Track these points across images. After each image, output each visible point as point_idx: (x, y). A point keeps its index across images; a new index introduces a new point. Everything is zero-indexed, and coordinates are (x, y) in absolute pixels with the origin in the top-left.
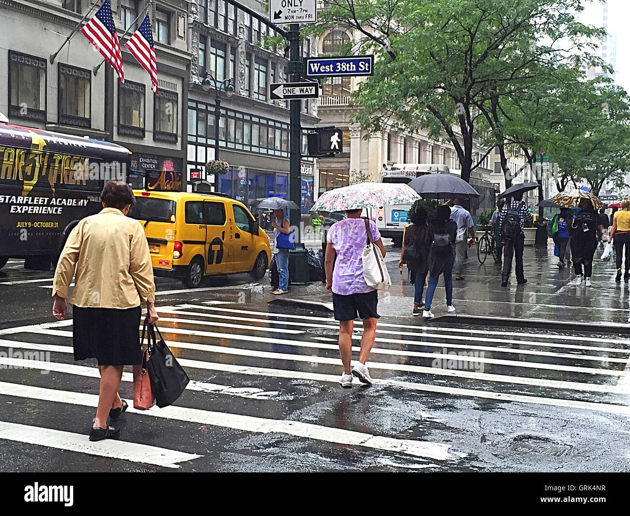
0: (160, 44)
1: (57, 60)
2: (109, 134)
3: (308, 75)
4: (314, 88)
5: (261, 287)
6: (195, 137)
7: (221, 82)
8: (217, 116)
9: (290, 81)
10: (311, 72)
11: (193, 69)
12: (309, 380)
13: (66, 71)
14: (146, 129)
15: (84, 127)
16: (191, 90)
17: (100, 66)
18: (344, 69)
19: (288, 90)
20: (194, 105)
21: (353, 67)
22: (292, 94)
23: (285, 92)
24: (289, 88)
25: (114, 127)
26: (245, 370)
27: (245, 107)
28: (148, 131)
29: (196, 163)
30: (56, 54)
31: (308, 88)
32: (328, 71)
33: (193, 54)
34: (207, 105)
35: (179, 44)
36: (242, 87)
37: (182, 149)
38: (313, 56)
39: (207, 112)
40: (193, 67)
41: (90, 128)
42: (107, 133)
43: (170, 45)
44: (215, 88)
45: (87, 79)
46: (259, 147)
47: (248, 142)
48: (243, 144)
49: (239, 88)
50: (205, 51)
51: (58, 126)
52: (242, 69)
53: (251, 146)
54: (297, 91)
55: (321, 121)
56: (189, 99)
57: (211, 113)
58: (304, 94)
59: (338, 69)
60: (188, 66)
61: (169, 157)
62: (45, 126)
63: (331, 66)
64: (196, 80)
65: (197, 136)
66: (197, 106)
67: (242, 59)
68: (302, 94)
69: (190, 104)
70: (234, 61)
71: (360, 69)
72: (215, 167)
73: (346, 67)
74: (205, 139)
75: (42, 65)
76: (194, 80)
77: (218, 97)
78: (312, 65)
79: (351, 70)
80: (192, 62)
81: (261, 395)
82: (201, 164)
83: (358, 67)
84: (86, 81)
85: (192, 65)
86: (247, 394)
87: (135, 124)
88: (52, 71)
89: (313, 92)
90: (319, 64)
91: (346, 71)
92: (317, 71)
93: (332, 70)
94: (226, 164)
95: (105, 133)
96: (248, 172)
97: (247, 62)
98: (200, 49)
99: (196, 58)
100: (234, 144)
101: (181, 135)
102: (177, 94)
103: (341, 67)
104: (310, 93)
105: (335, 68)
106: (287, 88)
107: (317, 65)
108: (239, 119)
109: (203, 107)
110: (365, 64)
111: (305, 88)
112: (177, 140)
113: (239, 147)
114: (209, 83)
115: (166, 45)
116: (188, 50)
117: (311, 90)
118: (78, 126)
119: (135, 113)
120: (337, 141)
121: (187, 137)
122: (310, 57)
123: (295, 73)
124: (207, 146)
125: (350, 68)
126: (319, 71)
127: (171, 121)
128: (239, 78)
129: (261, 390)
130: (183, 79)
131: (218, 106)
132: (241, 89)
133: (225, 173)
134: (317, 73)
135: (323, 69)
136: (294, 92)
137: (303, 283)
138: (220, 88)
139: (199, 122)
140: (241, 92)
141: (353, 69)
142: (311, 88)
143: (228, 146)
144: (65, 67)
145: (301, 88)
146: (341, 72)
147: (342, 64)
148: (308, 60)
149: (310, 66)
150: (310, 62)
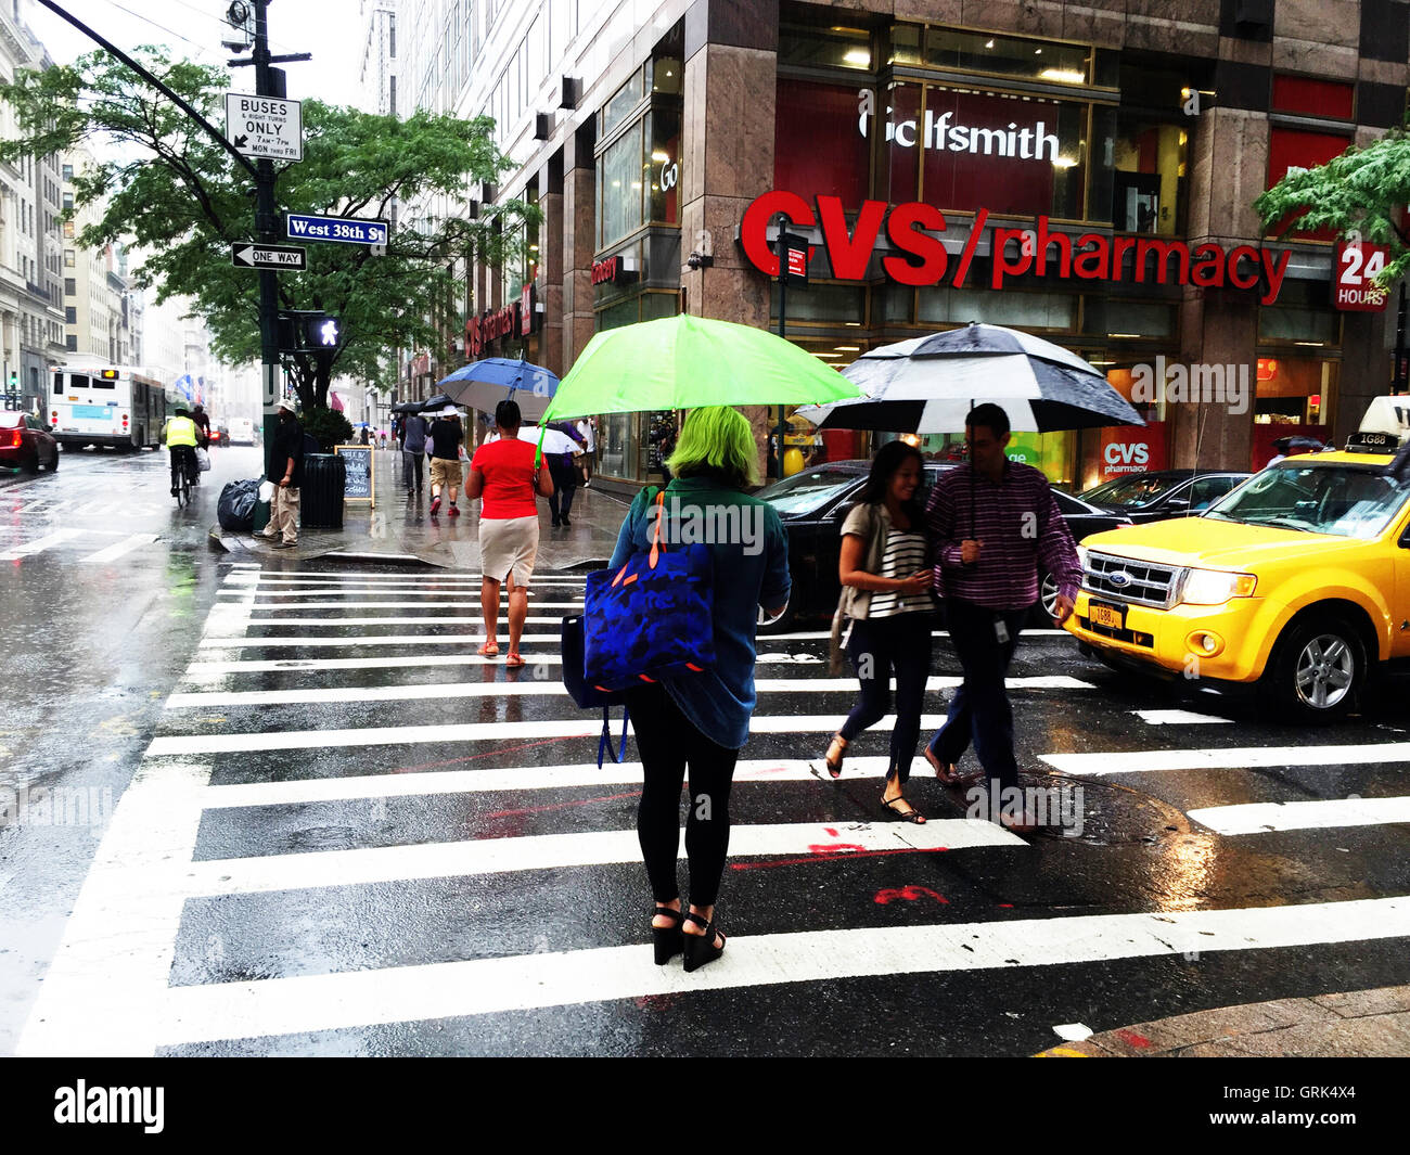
3: (289, 236)
4: (299, 255)
9: (262, 242)
10: (293, 232)
18: (345, 234)
19: (261, 254)
21: (360, 233)
22: (267, 261)
23: (256, 258)
24: (263, 253)
31: (290, 254)
32: (321, 234)
54: (274, 257)
58: (285, 262)
59: (336, 233)
63: (326, 228)
68: (282, 262)
71: (370, 238)
73: (349, 231)
78: (295, 222)
79: (357, 236)
83: (367, 234)
89: (299, 262)
90: (306, 223)
91: (349, 238)
92: (303, 232)
93: (327, 234)
103: (341, 230)
104: (294, 263)
105: (332, 231)
106: (259, 252)
107: (304, 224)
110: (379, 231)
111: (287, 254)
117: (295, 258)
123: (270, 231)
125: (354, 234)
126: (307, 233)
134: (304, 235)
135: (313, 231)
136: (270, 258)
141: (359, 236)
142: (295, 255)
145: (280, 253)
146: (341, 237)
147: (343, 228)
148: (289, 216)
149: (291, 224)
150: (292, 218)
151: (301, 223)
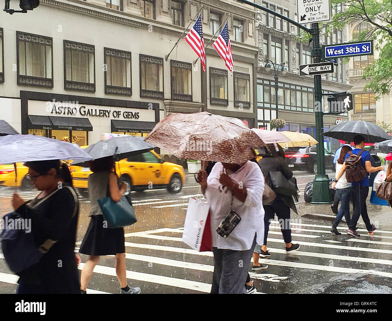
0: (237, 42)
1: (169, 58)
2: (204, 104)
3: (326, 57)
4: (330, 66)
5: (298, 205)
6: (263, 104)
7: (278, 65)
8: (277, 88)
9: (313, 62)
10: (328, 55)
11: (259, 57)
12: (312, 269)
13: (175, 65)
14: (229, 100)
15: (188, 101)
16: (258, 72)
17: (197, 60)
18: (351, 51)
19: (312, 68)
20: (261, 82)
21: (358, 49)
22: (315, 71)
23: (310, 70)
24: (313, 67)
25: (207, 100)
26: (269, 262)
27: (297, 81)
28: (230, 101)
29: (264, 121)
30: (169, 54)
31: (326, 66)
32: (340, 53)
33: (259, 47)
34: (270, 81)
35: (249, 41)
36: (294, 67)
37: (254, 112)
38: (346, 42)
39: (270, 86)
40: (260, 56)
41: (192, 101)
42: (203, 104)
43: (243, 42)
44: (274, 69)
45: (189, 69)
46: (308, 108)
47: (300, 105)
48: (296, 107)
49: (292, 68)
50: (267, 45)
51: (171, 101)
52: (294, 55)
53: (302, 107)
54: (318, 69)
55: (352, 88)
56: (257, 78)
57: (273, 86)
58: (324, 70)
59: (347, 52)
60: (256, 56)
61: (245, 118)
62: (163, 102)
63: (342, 50)
64: (262, 64)
65: (264, 103)
66: (263, 82)
67: (293, 48)
68: (322, 70)
69: (258, 81)
70: (288, 50)
71: (363, 51)
72: (276, 123)
73: (353, 49)
74: (270, 104)
75: (160, 62)
76: (260, 65)
77: (276, 75)
78: (328, 50)
79: (357, 51)
80: (258, 53)
81: (276, 279)
82: (268, 122)
83: (361, 49)
84: (189, 70)
85: (258, 54)
86: (266, 278)
87: (222, 97)
88: (167, 65)
89: (330, 69)
90: (333, 49)
91: (353, 53)
92: (332, 54)
93: (342, 53)
94: (283, 121)
95: (201, 104)
96: (301, 126)
97: (297, 50)
98: (264, 43)
99: (262, 50)
100: (290, 107)
101: (253, 103)
102: (249, 75)
103: (349, 50)
104: (328, 70)
105: (345, 51)
106: (311, 68)
107: (332, 50)
108: (293, 89)
109: (267, 83)
110: (367, 46)
111: (324, 66)
112: (250, 106)
113: (293, 109)
114: (269, 66)
115: (241, 42)
116: (255, 45)
117: (328, 68)
118: (184, 100)
119: (222, 89)
120: (349, 102)
121: (257, 104)
122: (343, 43)
123: (316, 57)
124: (271, 109)
125: (355, 50)
126: (334, 54)
127: (246, 94)
128: (292, 61)
129: (276, 276)
130: (253, 64)
131: (276, 81)
132: (294, 69)
133: (283, 128)
134: (332, 56)
135: (336, 53)
136: (316, 70)
137: (328, 203)
138: (278, 69)
139: (264, 93)
140: (293, 71)
141: (358, 51)
142: (328, 66)
143: (286, 109)
144: (175, 62)
145: (321, 66)
146: (349, 53)
147: (350, 48)
148: (326, 47)
149: (327, 51)
150: (327, 49)
151: (331, 50)
